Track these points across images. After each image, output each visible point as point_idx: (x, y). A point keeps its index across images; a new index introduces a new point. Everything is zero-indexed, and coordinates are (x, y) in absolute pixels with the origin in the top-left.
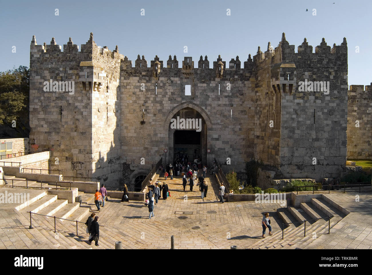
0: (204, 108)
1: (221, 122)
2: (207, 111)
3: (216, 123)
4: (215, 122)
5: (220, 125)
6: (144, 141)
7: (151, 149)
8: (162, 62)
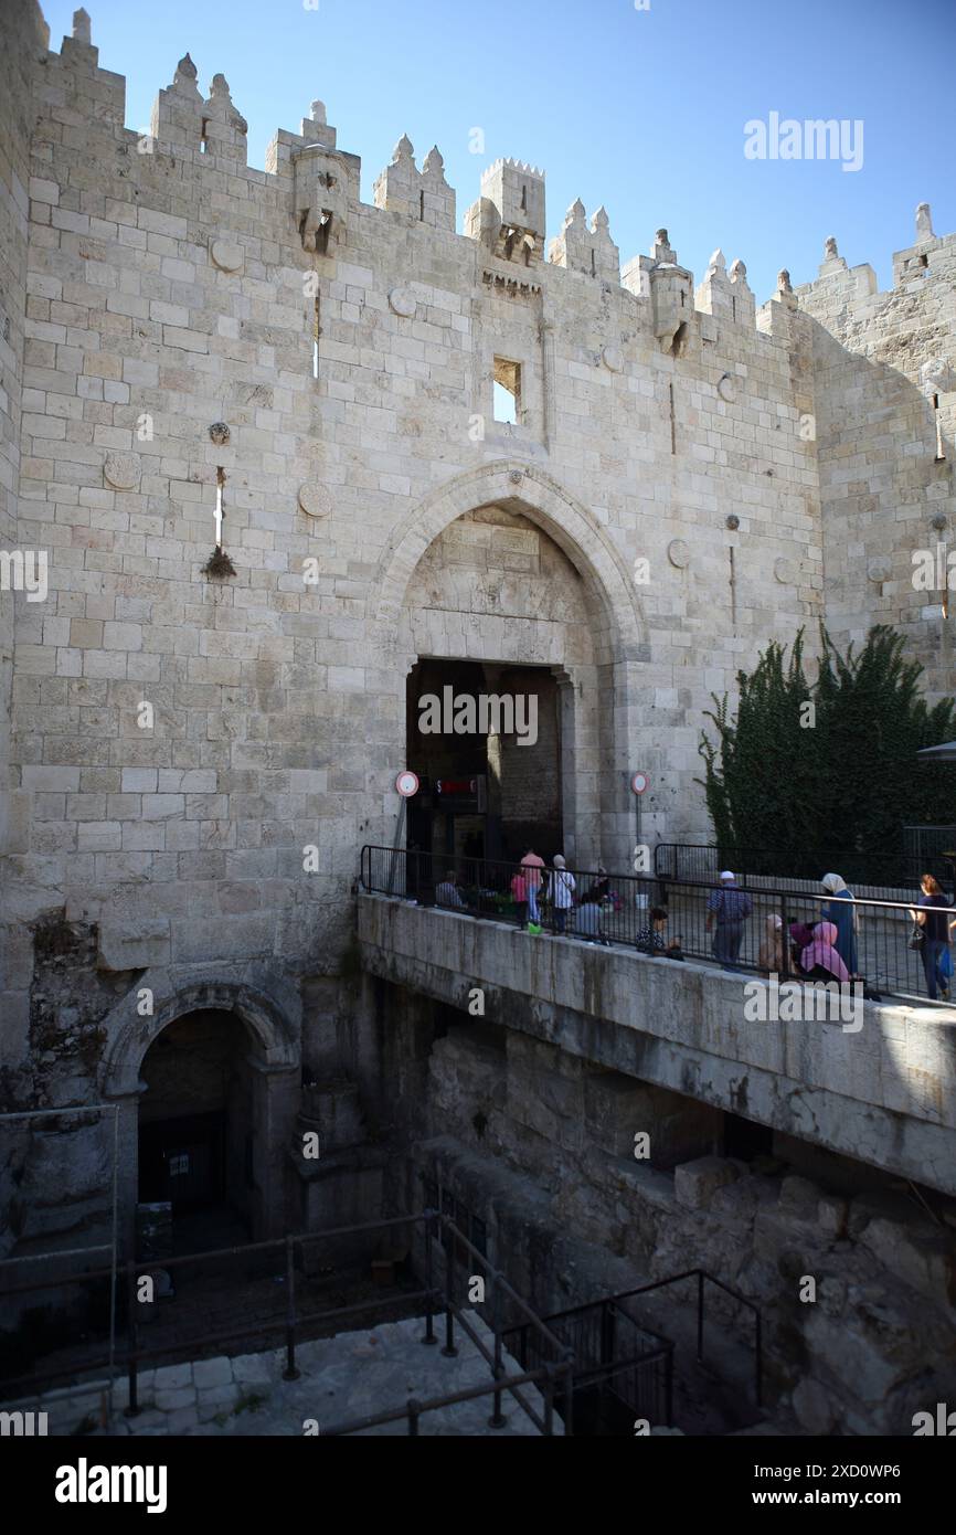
0: (602, 515)
1: (689, 616)
2: (618, 536)
3: (667, 618)
4: (661, 613)
5: (688, 629)
6: (224, 719)
7: (281, 782)
8: (353, 161)
